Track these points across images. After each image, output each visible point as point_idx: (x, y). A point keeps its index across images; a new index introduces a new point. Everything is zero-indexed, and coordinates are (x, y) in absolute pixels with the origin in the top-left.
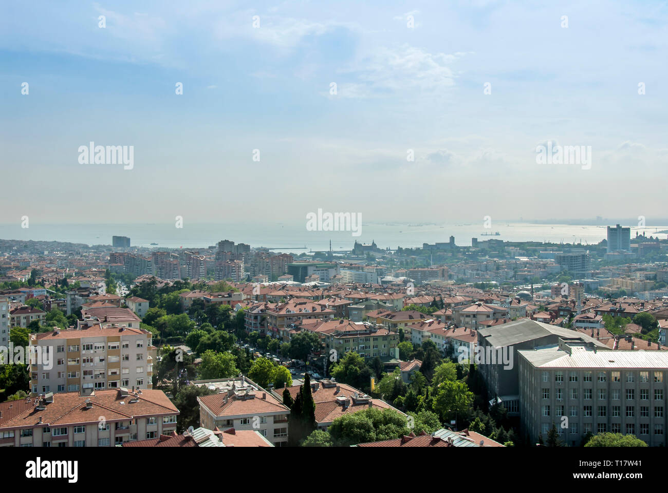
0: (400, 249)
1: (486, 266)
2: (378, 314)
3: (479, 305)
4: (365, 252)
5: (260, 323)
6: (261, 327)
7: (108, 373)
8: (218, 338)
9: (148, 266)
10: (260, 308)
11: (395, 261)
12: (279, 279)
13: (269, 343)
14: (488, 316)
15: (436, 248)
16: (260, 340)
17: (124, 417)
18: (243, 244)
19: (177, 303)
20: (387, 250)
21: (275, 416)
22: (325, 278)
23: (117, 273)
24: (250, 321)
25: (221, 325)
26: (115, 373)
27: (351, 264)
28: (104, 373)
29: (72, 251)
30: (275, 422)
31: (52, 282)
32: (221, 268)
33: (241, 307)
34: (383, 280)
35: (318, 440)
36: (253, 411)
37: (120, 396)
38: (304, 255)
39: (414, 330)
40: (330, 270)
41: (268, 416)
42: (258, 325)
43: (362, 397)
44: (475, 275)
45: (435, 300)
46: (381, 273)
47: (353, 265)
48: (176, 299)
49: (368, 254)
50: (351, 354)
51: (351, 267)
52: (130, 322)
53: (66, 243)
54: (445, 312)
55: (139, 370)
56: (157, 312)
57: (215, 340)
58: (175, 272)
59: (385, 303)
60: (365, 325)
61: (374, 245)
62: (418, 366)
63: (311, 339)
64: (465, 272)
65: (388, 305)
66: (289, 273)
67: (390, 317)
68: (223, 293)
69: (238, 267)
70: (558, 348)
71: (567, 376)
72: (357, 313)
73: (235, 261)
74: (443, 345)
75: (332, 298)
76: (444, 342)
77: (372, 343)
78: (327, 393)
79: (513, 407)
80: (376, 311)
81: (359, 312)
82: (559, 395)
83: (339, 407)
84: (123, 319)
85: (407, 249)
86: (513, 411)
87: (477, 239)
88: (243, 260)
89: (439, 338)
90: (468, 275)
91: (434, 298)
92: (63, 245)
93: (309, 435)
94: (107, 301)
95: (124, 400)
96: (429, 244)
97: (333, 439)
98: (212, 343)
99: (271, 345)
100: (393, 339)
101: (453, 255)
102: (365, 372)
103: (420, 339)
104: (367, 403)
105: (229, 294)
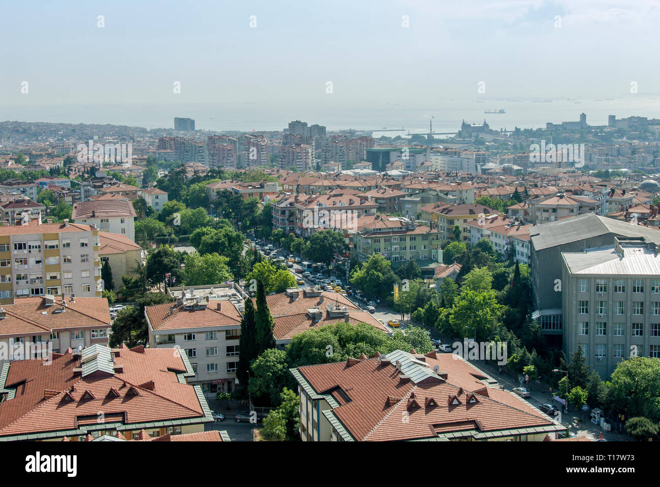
0: (517, 130)
1: (618, 150)
2: (435, 208)
3: (561, 197)
4: (473, 134)
5: (287, 220)
6: (289, 224)
7: (46, 277)
8: (223, 237)
9: (200, 153)
10: (289, 201)
11: (509, 145)
12: (354, 166)
13: (292, 244)
14: (572, 211)
15: (561, 129)
16: (283, 239)
17: (42, 329)
18: (317, 126)
19: (203, 195)
20: (502, 132)
21: (227, 331)
22: (412, 165)
23: (166, 161)
24: (277, 217)
25: (246, 222)
26: (55, 277)
27: (446, 149)
28: (41, 278)
29: (125, 135)
30: (227, 338)
31: (79, 172)
32: (284, 154)
33: (270, 199)
34: (483, 167)
35: (270, 361)
36: (200, 325)
37: (44, 305)
38: (399, 138)
39: (473, 227)
40: (417, 156)
41: (219, 331)
42: (287, 222)
43: (339, 309)
44: (603, 161)
45: (516, 192)
46: (482, 160)
47: (449, 150)
48: (202, 190)
49: (477, 137)
50: (374, 257)
51: (445, 152)
52: (122, 217)
53: (121, 126)
54: (524, 206)
55: (84, 274)
56: (174, 207)
57: (219, 239)
58: (229, 160)
59: (447, 194)
60: (401, 222)
61: (486, 125)
62: (456, 272)
63: (334, 238)
64: (591, 157)
65: (450, 197)
66: (368, 160)
67: (446, 212)
68: (254, 184)
69: (306, 153)
70: (613, 250)
71: (611, 285)
72: (411, 207)
73: (302, 146)
74: (504, 247)
75: (382, 188)
76: (505, 242)
77: (408, 243)
78: (307, 304)
79: (554, 324)
80: (432, 205)
81: (414, 205)
82: (601, 309)
83: (307, 321)
84: (114, 214)
85: (526, 130)
86: (554, 328)
87: (615, 116)
88: (314, 144)
89: (500, 237)
90: (595, 162)
91: (516, 189)
92: (117, 129)
93: (260, 355)
94: (121, 193)
95: (48, 309)
96: (554, 124)
97: (289, 360)
98: (214, 242)
99: (294, 246)
100: (435, 238)
101: (582, 137)
102: (388, 278)
103: (479, 238)
104: (343, 317)
105: (261, 185)
